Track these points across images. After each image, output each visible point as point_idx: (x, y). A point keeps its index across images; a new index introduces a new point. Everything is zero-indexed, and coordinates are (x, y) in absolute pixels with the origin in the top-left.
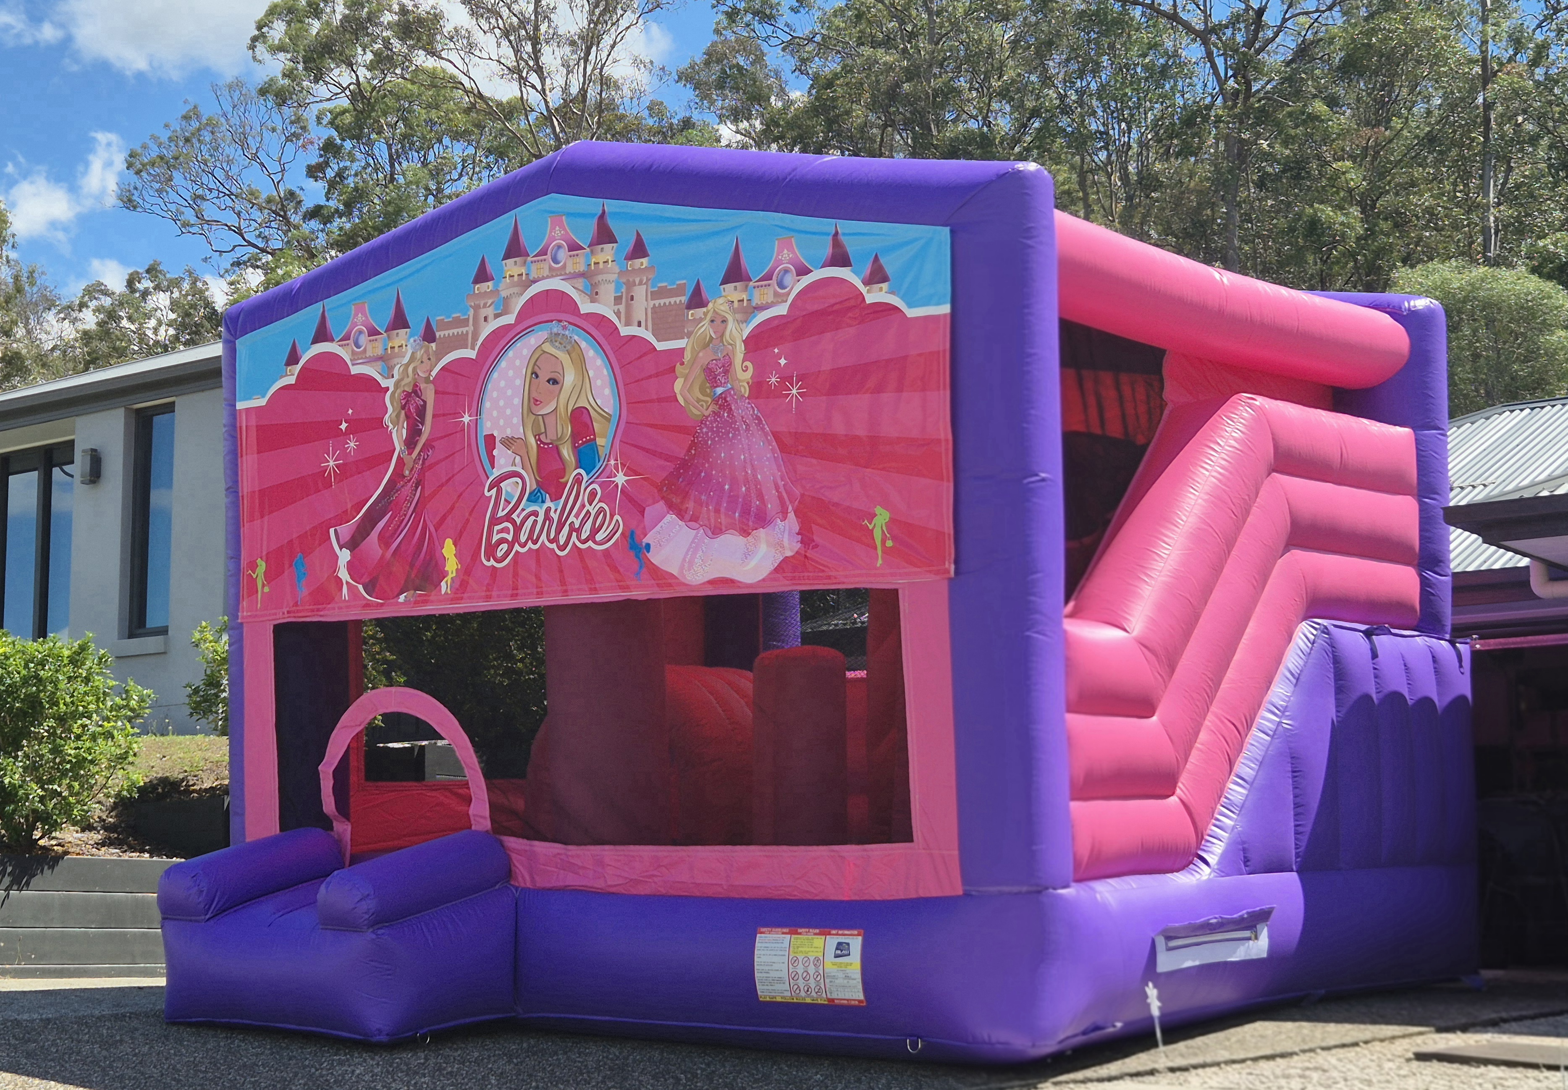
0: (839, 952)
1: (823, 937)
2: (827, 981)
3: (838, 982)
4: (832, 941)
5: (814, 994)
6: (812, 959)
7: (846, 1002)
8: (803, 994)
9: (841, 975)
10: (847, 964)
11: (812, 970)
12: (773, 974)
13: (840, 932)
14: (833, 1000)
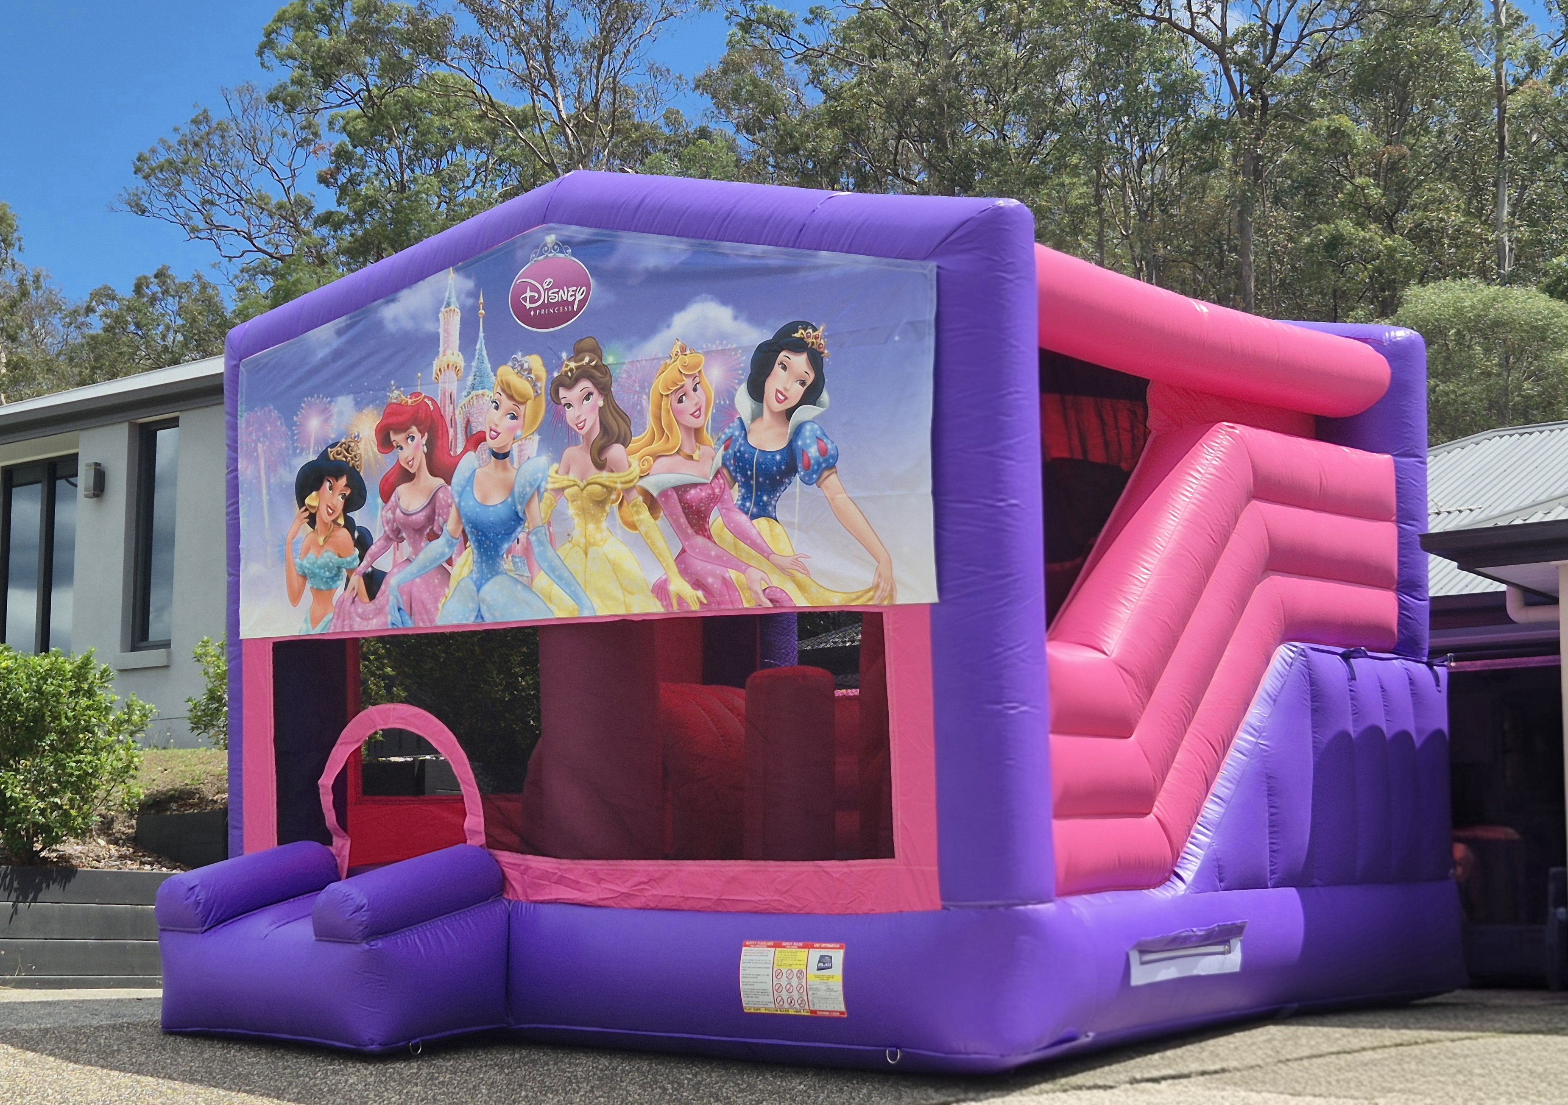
0: (822, 965)
1: (807, 950)
2: (810, 993)
3: (822, 993)
4: (815, 955)
5: (797, 1006)
6: (795, 972)
7: (827, 1014)
8: (786, 1005)
9: (823, 987)
10: (828, 978)
11: (795, 982)
12: (757, 986)
13: (823, 945)
14: (815, 1012)
